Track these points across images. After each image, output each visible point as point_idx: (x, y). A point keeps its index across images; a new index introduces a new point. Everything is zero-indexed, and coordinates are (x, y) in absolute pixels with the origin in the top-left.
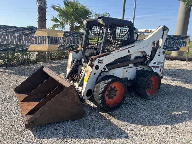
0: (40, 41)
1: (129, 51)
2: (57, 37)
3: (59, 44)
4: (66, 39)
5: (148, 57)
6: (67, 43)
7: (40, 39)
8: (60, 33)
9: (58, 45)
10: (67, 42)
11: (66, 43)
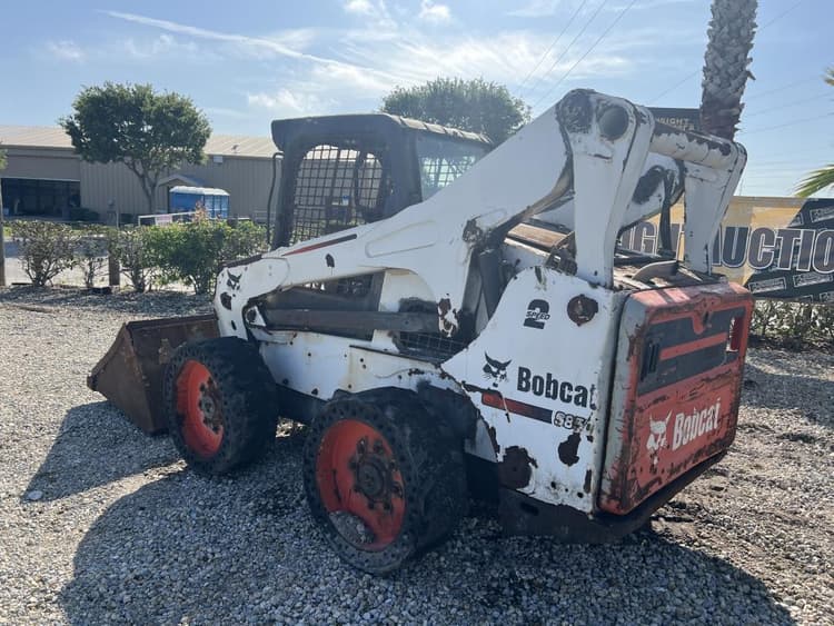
0: (643, 244)
1: (330, 261)
2: (744, 231)
3: (753, 262)
4: (815, 240)
5: (445, 313)
6: (812, 263)
7: (645, 236)
8: (767, 209)
9: (748, 271)
10: (820, 258)
11: (804, 262)
